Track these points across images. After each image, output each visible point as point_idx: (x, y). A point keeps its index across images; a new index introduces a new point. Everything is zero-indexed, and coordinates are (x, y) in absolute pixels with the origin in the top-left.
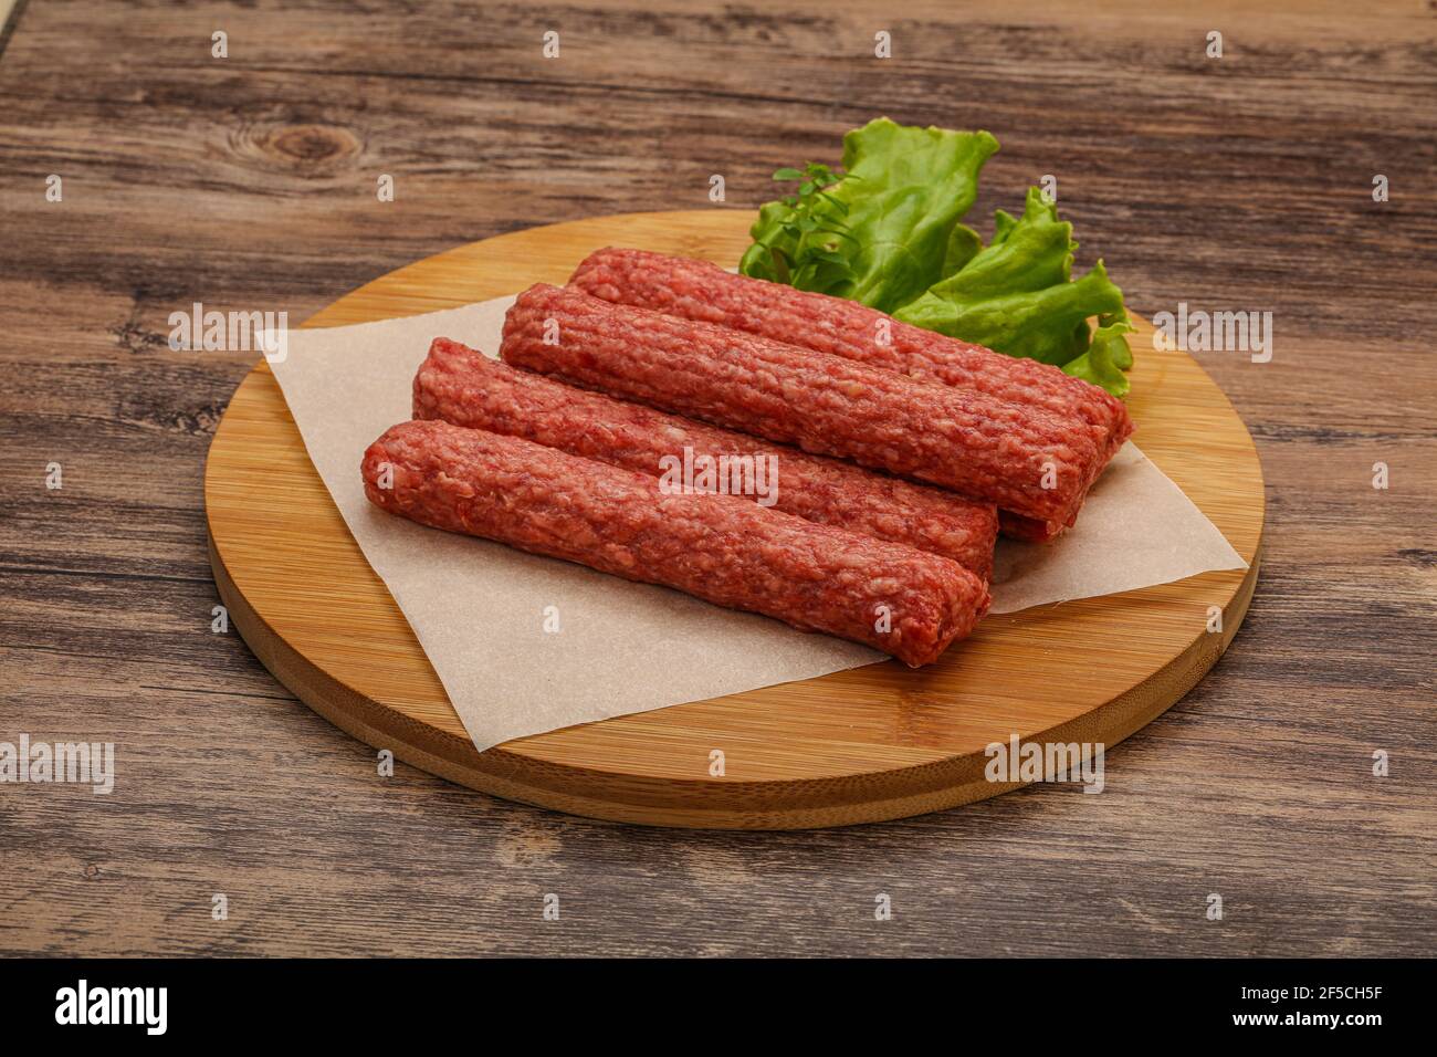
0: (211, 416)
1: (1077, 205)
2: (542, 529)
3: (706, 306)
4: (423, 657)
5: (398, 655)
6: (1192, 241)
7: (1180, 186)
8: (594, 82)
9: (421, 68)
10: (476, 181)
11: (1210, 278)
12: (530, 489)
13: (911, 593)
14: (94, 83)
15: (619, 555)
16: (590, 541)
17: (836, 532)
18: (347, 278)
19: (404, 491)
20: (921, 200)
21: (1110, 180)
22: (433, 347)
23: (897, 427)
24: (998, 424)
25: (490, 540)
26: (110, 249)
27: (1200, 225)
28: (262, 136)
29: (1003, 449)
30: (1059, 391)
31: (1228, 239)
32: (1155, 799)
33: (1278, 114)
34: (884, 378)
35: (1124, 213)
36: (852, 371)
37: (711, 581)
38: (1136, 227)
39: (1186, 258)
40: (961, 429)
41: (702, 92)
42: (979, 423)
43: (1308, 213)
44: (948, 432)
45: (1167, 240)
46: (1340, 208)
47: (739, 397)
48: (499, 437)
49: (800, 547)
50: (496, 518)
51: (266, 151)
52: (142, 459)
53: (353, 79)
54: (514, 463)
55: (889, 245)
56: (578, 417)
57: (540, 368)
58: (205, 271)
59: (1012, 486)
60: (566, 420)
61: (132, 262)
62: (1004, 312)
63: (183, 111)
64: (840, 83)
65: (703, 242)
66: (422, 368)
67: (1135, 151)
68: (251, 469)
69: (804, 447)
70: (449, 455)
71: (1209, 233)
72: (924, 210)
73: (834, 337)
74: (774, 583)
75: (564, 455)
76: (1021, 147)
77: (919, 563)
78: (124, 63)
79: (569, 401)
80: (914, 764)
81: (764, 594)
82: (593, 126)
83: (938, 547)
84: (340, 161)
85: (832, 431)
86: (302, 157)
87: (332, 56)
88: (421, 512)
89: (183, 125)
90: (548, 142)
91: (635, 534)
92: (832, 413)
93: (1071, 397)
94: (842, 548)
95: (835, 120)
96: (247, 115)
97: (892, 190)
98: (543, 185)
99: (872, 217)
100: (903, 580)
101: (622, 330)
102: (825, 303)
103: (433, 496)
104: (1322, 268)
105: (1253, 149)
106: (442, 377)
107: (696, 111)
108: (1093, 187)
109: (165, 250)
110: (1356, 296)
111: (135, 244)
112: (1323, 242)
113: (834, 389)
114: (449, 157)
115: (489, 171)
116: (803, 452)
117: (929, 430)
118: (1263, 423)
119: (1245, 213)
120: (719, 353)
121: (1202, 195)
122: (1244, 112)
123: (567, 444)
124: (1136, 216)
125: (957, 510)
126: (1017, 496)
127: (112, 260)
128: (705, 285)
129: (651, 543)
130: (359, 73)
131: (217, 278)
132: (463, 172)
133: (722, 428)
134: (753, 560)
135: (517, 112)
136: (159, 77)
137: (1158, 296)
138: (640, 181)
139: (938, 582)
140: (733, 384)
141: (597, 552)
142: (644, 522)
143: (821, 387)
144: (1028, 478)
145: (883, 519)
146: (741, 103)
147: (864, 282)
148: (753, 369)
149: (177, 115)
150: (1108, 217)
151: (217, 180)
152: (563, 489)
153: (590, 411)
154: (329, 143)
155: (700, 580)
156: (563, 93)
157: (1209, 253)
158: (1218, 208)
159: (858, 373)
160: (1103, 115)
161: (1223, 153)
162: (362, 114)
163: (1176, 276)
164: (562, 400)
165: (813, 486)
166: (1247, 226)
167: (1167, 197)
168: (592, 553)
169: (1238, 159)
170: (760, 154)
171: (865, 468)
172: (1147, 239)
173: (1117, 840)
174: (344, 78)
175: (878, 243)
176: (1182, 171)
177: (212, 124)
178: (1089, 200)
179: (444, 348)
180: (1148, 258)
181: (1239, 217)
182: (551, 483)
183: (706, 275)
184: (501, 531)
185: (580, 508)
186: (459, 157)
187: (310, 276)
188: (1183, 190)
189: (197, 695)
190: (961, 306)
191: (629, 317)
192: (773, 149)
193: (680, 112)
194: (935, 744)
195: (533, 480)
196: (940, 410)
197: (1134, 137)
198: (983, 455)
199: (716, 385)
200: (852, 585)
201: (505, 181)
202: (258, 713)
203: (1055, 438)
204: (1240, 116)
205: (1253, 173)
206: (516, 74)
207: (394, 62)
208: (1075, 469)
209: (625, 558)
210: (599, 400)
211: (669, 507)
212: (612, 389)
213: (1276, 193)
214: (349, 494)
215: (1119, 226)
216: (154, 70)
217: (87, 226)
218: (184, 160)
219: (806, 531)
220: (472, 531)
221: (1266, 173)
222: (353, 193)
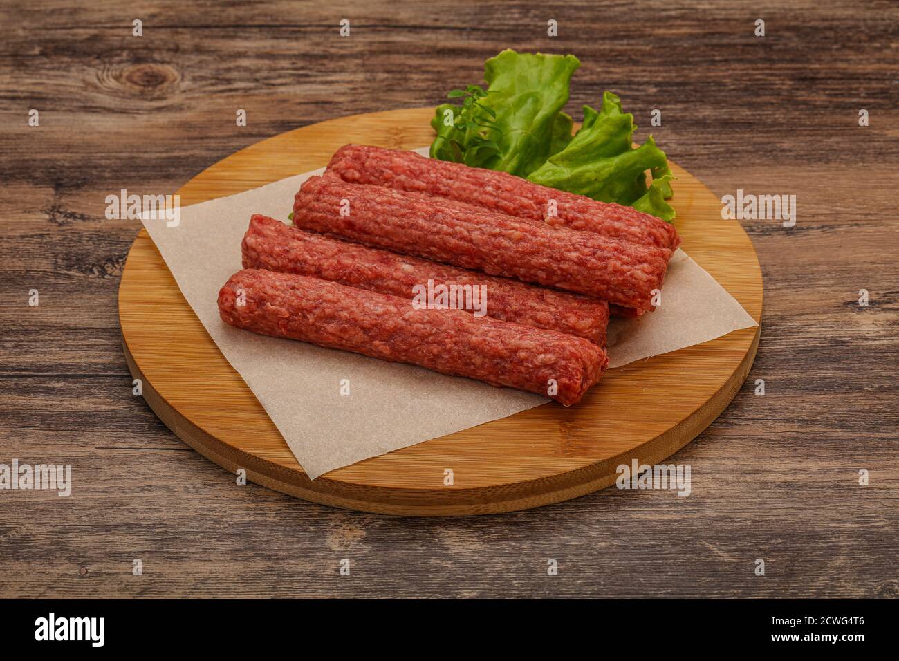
0: (113, 265)
1: (623, 86)
2: (332, 334)
3: (414, 180)
4: (269, 420)
5: (254, 420)
6: (695, 106)
7: (684, 69)
8: (317, 23)
9: (209, 21)
10: (254, 95)
11: (709, 130)
12: (323, 310)
13: (563, 363)
14: (8, 44)
15: (381, 348)
16: (362, 340)
17: (512, 326)
18: (183, 166)
19: (245, 315)
20: (537, 101)
21: (641, 68)
22: (252, 220)
23: (544, 258)
24: (606, 254)
25: (300, 341)
26: (34, 156)
27: (699, 95)
28: (118, 73)
29: (610, 269)
30: (636, 223)
31: (717, 104)
32: (717, 476)
33: (737, 17)
34: (533, 227)
35: (652, 90)
36: (514, 225)
37: (439, 361)
38: (660, 98)
39: (693, 118)
40: (584, 257)
41: (384, 26)
42: (594, 253)
43: (763, 82)
44: (576, 260)
45: (680, 106)
46: (782, 78)
47: (445, 244)
48: (300, 277)
49: (492, 337)
50: (303, 329)
51: (122, 83)
52: (74, 297)
53: (169, 30)
54: (312, 294)
55: (520, 131)
56: (347, 261)
57: (319, 230)
58: (95, 167)
59: (617, 291)
60: (338, 262)
61: (50, 165)
62: (595, 172)
63: (66, 59)
64: (468, 14)
65: (401, 131)
66: (247, 235)
67: (654, 48)
68: (147, 303)
69: (487, 271)
70: (271, 292)
71: (705, 100)
72: (539, 107)
73: (495, 196)
74: (478, 360)
75: (341, 287)
76: (584, 50)
77: (566, 343)
78: (24, 28)
79: (340, 251)
80: (574, 469)
81: (472, 367)
82: (321, 53)
83: (575, 331)
84: (168, 87)
85: (504, 262)
86: (144, 86)
87: (153, 16)
88: (256, 326)
89: (67, 69)
90: (295, 66)
91: (390, 335)
92: (502, 251)
93: (643, 226)
94: (518, 337)
95: (468, 39)
96: (106, 60)
97: (518, 95)
98: (296, 95)
99: (507, 114)
100: (557, 355)
101: (369, 205)
102: (487, 175)
103: (263, 317)
104: (775, 118)
105: (725, 41)
106: (260, 240)
107: (383, 39)
108: (631, 74)
109: (69, 155)
110: (797, 136)
111: (49, 152)
112: (774, 101)
113: (503, 236)
114: (235, 80)
115: (261, 88)
116: (487, 275)
117: (563, 259)
118: (752, 224)
119: (725, 85)
120: (431, 217)
121: (698, 75)
122: (716, 17)
123: (341, 278)
124: (660, 91)
125: (584, 306)
126: (620, 296)
127: (37, 164)
128: (412, 167)
129: (401, 339)
130: (171, 27)
131: (105, 171)
132: (246, 90)
133: (435, 262)
134: (464, 347)
135: (273, 46)
136: (48, 37)
137: (679, 144)
138: (355, 89)
139: (579, 355)
140: (441, 236)
141: (368, 346)
142: (395, 327)
143: (495, 236)
144: (626, 286)
145: (540, 315)
146: (410, 31)
147: (507, 156)
148: (452, 226)
149: (62, 62)
150: (643, 93)
151: (94, 105)
152: (344, 309)
153: (353, 257)
154: (161, 76)
155: (432, 360)
156: (299, 31)
157: (707, 113)
158: (708, 83)
159: (517, 225)
160: (631, 25)
161: (707, 45)
162: (178, 54)
163: (688, 130)
164: (336, 250)
165: (495, 297)
166: (727, 94)
167: (676, 77)
168: (364, 347)
169: (717, 49)
170: (427, 65)
171: (525, 282)
172: (668, 107)
173: (697, 504)
174: (163, 30)
175: (512, 130)
176: (684, 59)
177: (85, 67)
178: (630, 83)
179: (259, 222)
180: (670, 119)
181: (722, 88)
182: (336, 305)
183: (412, 161)
184: (307, 336)
185: (355, 320)
186: (241, 80)
187: (161, 167)
188: (686, 72)
189: (131, 451)
190: (569, 170)
191: (372, 197)
192: (433, 62)
193: (373, 40)
194: (585, 455)
195: (325, 305)
196: (569, 246)
197: (651, 38)
198: (598, 273)
199: (430, 237)
200: (526, 360)
201: (272, 94)
202: (169, 460)
203: (641, 260)
204: (715, 19)
205: (726, 57)
206: (268, 21)
207: (192, 18)
208: (655, 278)
209: (385, 349)
210: (358, 249)
211: (410, 317)
212: (366, 241)
213: (743, 70)
214: (210, 316)
215: (650, 99)
216: (44, 32)
217: (18, 141)
218: (71, 92)
219: (495, 327)
220: (288, 337)
221: (735, 57)
222: (179, 108)
